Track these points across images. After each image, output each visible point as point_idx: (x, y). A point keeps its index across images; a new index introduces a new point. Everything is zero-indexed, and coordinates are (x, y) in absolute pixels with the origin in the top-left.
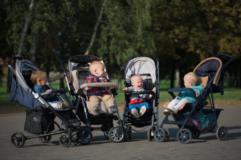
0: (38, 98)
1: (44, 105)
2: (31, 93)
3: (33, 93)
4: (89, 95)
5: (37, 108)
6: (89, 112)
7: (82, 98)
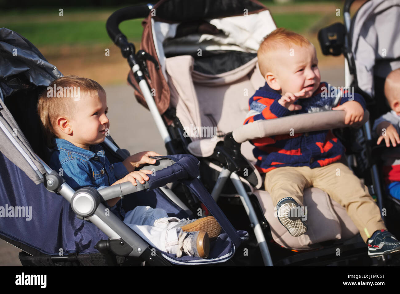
0: (92, 214)
1: (121, 243)
2: (57, 190)
3: (66, 190)
4: (263, 164)
5: (78, 251)
6: (277, 240)
7: (234, 176)
